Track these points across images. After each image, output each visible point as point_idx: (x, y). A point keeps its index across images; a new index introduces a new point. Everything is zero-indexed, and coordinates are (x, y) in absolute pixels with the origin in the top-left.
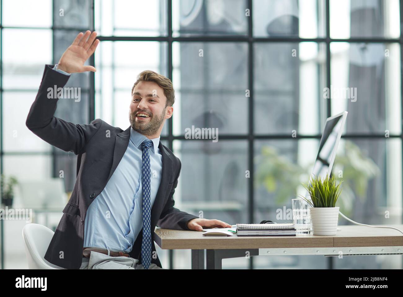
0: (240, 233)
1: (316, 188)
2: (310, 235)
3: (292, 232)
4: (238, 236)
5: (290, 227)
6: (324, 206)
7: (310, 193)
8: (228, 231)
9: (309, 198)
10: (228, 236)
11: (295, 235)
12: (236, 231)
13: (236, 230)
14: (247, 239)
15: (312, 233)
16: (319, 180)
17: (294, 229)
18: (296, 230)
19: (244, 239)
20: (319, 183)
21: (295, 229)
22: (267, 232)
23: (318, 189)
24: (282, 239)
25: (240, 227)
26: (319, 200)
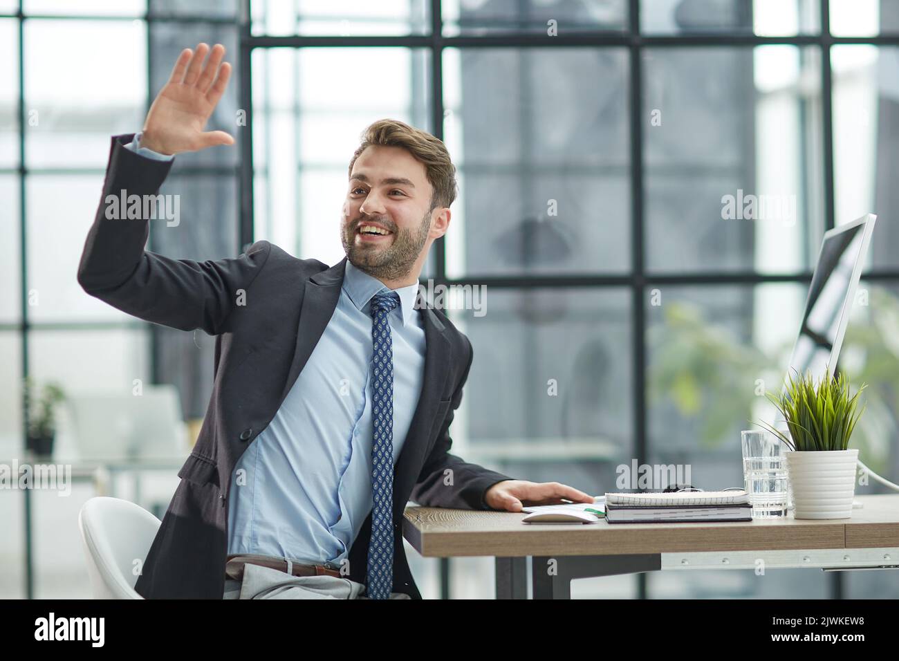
0: (615, 515)
1: (800, 404)
2: (786, 519)
3: (741, 513)
4: (610, 522)
5: (737, 501)
6: (820, 449)
7: (786, 416)
8: (586, 510)
9: (784, 428)
10: (586, 522)
11: (750, 520)
12: (604, 511)
13: (606, 508)
14: (631, 530)
15: (791, 515)
16: (807, 385)
17: (746, 505)
18: (752, 507)
19: (626, 531)
20: (807, 392)
21: (751, 504)
22: (681, 514)
23: (806, 406)
24: (717, 528)
25: (615, 500)
26: (808, 432)
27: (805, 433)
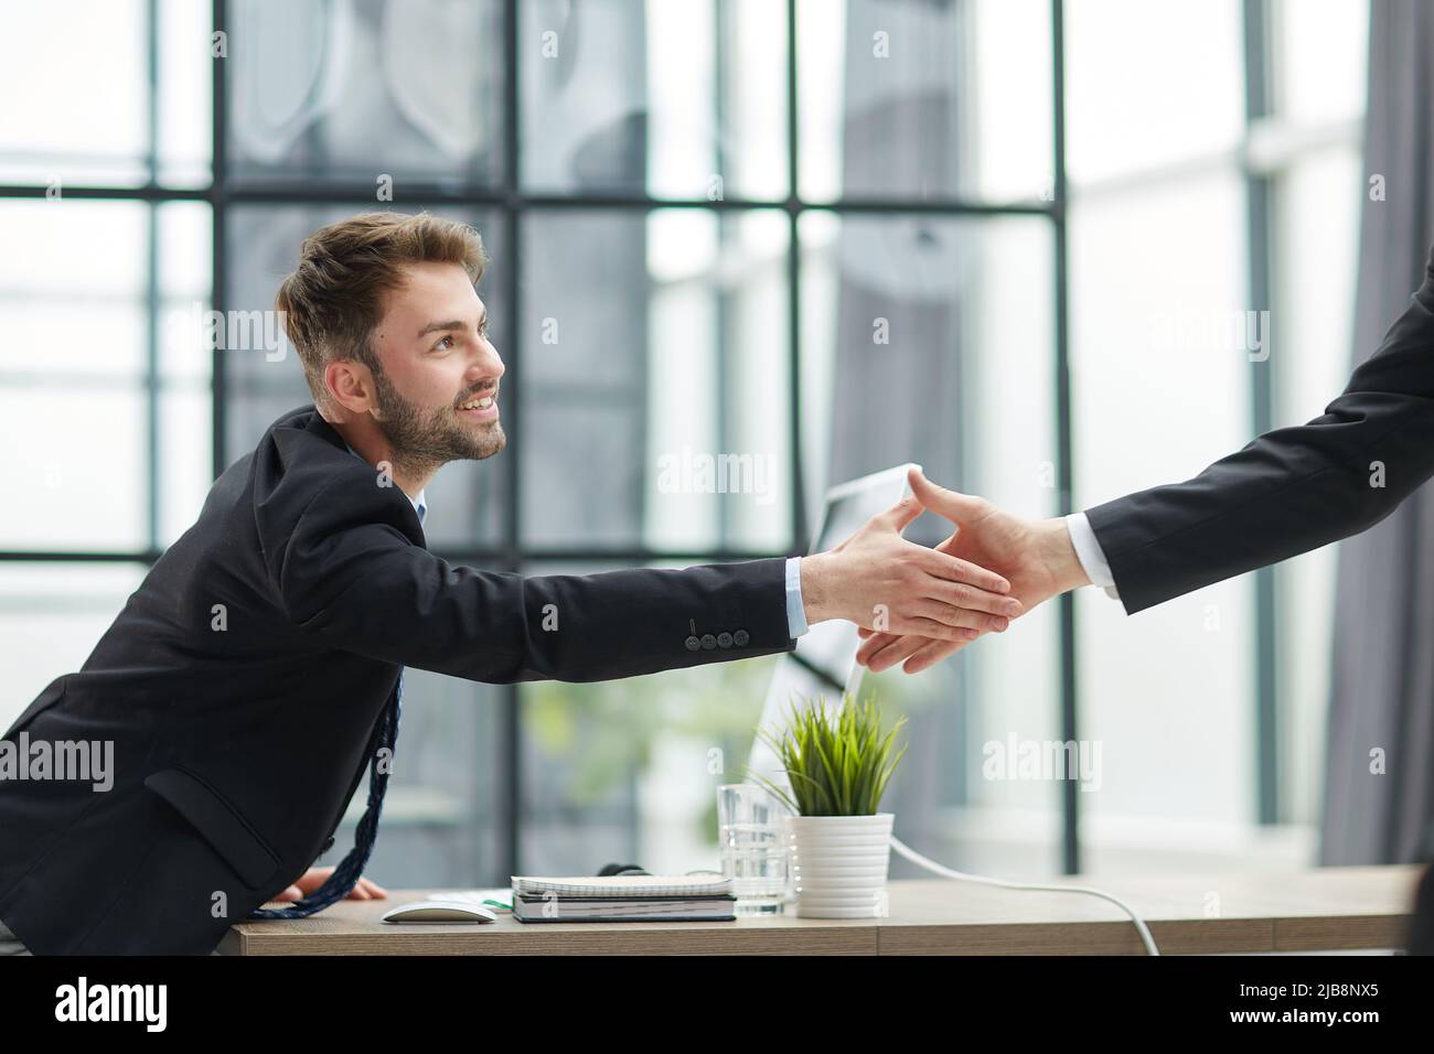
0: (530, 911)
1: (809, 748)
2: (784, 918)
3: (719, 909)
4: (525, 922)
5: (715, 890)
6: (836, 813)
7: (785, 762)
8: (485, 902)
9: (784, 781)
10: (483, 921)
11: (733, 919)
12: (510, 904)
13: (514, 899)
14: (560, 934)
15: (791, 911)
16: (819, 719)
17: (726, 897)
18: (735, 900)
19: (552, 934)
20: (819, 729)
21: (734, 895)
22: (631, 910)
23: (818, 750)
24: (689, 931)
25: (534, 887)
26: (819, 787)
27: (814, 788)
